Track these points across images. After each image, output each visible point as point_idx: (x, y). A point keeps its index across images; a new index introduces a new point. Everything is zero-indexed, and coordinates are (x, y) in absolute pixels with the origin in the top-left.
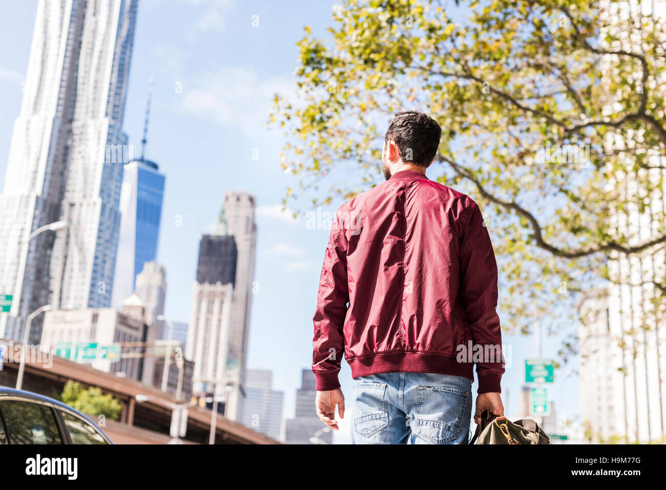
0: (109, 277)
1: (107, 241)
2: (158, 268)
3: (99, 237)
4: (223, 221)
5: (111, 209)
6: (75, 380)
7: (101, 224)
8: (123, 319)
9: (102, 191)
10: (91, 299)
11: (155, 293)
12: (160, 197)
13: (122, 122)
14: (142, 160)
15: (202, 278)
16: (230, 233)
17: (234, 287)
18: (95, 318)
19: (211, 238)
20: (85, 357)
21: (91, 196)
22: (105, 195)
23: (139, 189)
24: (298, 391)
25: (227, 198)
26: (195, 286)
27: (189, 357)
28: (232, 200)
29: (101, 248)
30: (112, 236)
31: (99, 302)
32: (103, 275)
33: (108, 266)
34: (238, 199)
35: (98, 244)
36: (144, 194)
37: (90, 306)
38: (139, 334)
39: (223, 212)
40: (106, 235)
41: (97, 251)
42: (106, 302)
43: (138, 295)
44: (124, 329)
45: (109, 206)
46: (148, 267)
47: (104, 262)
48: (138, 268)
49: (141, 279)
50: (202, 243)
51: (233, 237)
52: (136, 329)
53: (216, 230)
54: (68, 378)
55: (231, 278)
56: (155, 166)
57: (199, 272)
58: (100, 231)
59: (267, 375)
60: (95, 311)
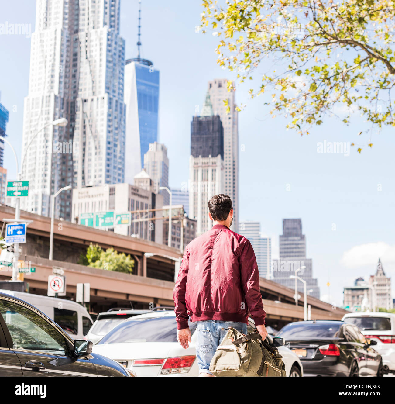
0: (120, 157)
1: (116, 129)
2: (159, 147)
3: (109, 126)
4: (208, 104)
5: (117, 101)
6: (94, 243)
7: (109, 115)
8: (134, 191)
9: (107, 88)
10: (108, 176)
11: (159, 167)
12: (157, 89)
13: (118, 29)
14: (139, 60)
15: (195, 153)
16: (216, 114)
17: (222, 158)
18: (112, 191)
19: (200, 119)
20: (104, 224)
21: (100, 92)
22: (111, 91)
23: (138, 83)
24: (281, 236)
25: (211, 86)
26: (191, 160)
27: (191, 217)
28: (215, 86)
29: (111, 134)
30: (119, 123)
31: (115, 178)
32: (115, 156)
33: (118, 149)
34: (220, 86)
35: (109, 132)
36: (143, 87)
37: (108, 182)
38: (149, 202)
39: (208, 97)
40: (115, 124)
41: (108, 137)
42: (121, 178)
43: (145, 170)
44: (136, 198)
45: (114, 99)
46: (152, 147)
47: (116, 145)
48: (144, 149)
49: (147, 157)
50: (193, 124)
51: (218, 117)
52: (147, 198)
53: (204, 112)
54: (90, 241)
55: (220, 151)
56: (150, 63)
57: (192, 148)
58: (109, 121)
59: (256, 226)
60: (112, 186)
